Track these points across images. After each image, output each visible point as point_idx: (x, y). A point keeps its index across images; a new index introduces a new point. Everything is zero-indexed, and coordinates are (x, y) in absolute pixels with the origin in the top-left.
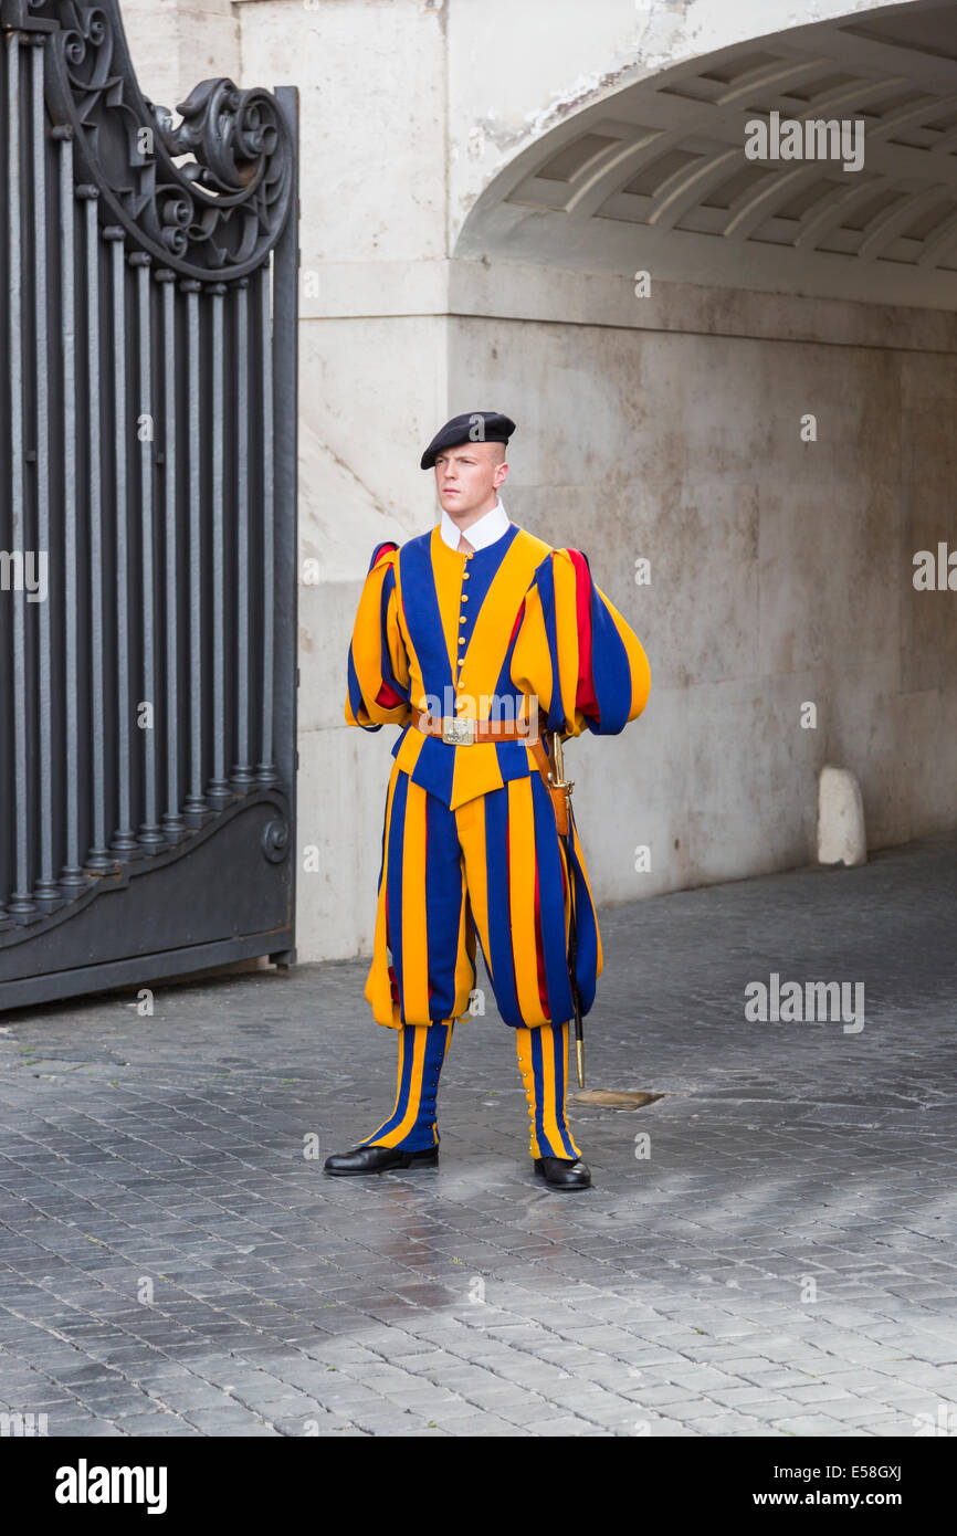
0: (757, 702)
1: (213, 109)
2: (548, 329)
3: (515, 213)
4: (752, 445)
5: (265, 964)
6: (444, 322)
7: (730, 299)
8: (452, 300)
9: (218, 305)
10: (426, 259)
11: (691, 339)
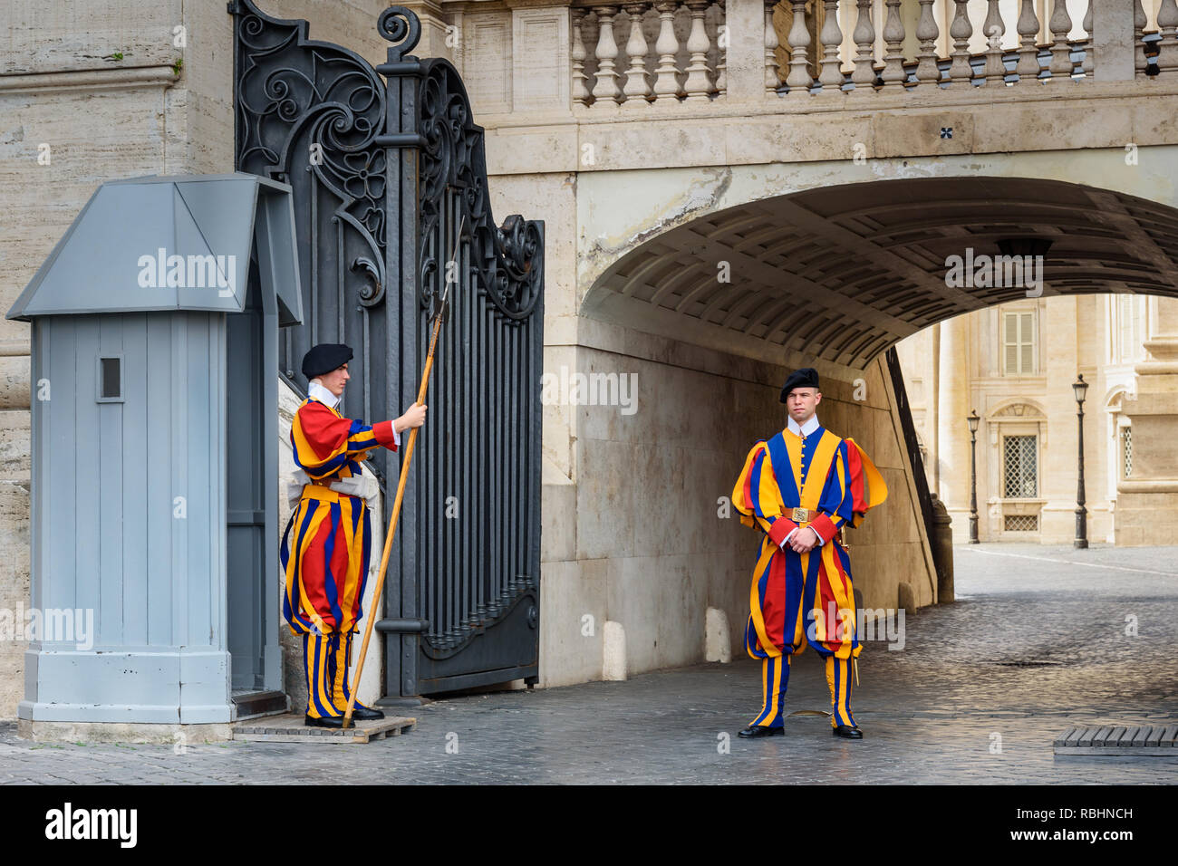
0: (684, 569)
1: (516, 231)
2: (611, 356)
3: (606, 291)
4: (681, 427)
5: (520, 684)
6: (574, 349)
7: (674, 345)
8: (579, 339)
9: (515, 331)
10: (564, 316)
11: (659, 365)
